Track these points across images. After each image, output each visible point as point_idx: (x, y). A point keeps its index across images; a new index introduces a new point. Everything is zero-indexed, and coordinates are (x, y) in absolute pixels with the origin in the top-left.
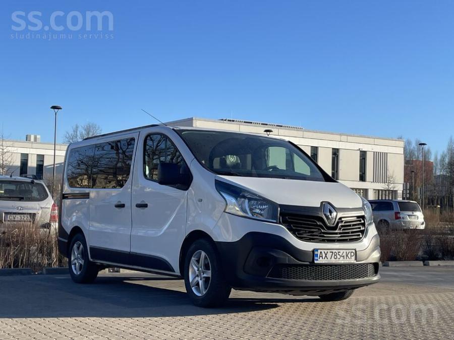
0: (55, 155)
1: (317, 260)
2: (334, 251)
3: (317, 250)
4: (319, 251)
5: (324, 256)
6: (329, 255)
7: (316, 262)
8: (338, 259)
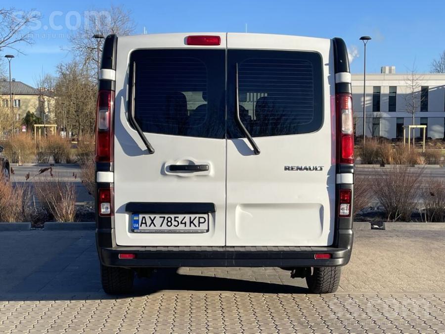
0: (365, 86)
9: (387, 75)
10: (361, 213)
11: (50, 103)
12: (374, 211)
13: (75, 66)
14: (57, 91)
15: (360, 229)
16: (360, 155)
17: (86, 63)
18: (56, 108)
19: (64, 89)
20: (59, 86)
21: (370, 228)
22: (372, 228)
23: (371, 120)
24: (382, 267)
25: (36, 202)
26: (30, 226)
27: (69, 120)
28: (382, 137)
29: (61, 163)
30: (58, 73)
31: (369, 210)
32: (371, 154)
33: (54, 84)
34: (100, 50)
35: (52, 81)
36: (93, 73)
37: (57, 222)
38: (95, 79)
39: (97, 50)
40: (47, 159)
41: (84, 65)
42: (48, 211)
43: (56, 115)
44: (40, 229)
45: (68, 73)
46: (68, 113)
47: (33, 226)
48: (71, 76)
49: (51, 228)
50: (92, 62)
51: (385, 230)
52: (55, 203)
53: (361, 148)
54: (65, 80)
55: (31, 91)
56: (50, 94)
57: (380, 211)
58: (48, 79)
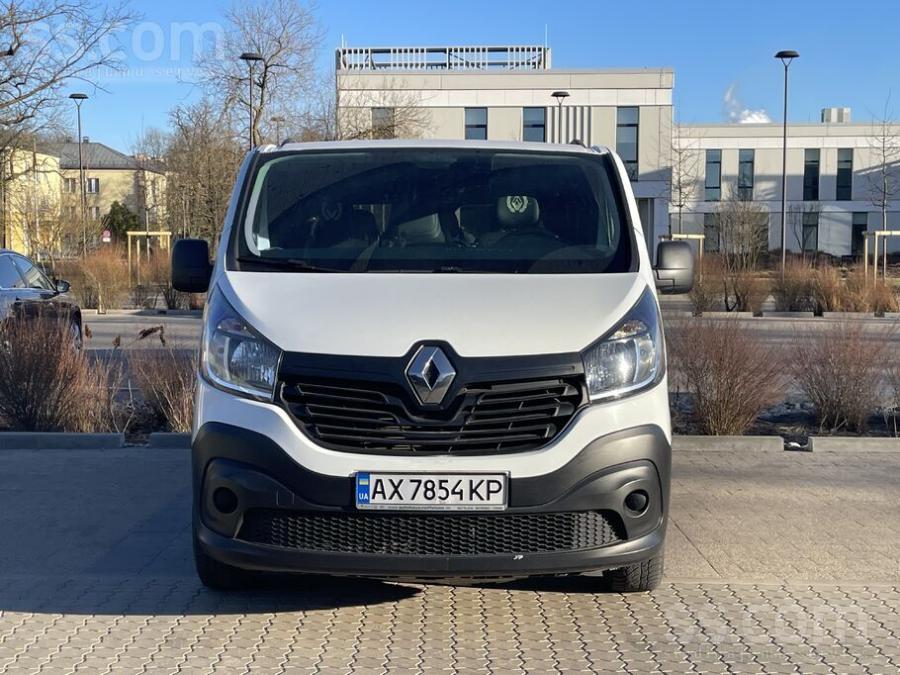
1: (367, 501)
2: (424, 479)
3: (366, 474)
4: (373, 478)
5: (389, 490)
6: (407, 489)
7: (359, 506)
8: (437, 501)
9: (834, 125)
10: (768, 415)
11: (158, 185)
12: (795, 411)
13: (206, 113)
14: (171, 161)
15: (763, 449)
16: (774, 291)
17: (227, 108)
18: (169, 195)
19: (184, 157)
20: (174, 152)
21: (783, 448)
22: (787, 448)
23: (800, 217)
24: (800, 530)
25: (133, 391)
26: (123, 439)
27: (194, 218)
28: (821, 253)
29: (177, 309)
30: (172, 125)
31: (784, 411)
32: (796, 289)
33: (165, 147)
34: (255, 83)
35: (161, 141)
36: (240, 128)
37: (173, 433)
38: (244, 140)
39: (248, 82)
40: (152, 300)
41: (223, 114)
42: (155, 409)
43: (168, 209)
44: (141, 445)
45: (191, 124)
46: (192, 203)
47: (128, 438)
48: (198, 131)
49: (162, 444)
50: (238, 106)
51: (811, 451)
52: (169, 395)
53: (776, 276)
54: (185, 140)
55: (119, 162)
56: (158, 167)
57: (805, 411)
58: (153, 137)
